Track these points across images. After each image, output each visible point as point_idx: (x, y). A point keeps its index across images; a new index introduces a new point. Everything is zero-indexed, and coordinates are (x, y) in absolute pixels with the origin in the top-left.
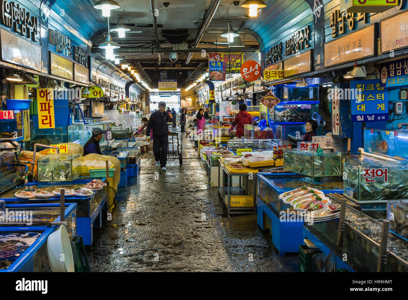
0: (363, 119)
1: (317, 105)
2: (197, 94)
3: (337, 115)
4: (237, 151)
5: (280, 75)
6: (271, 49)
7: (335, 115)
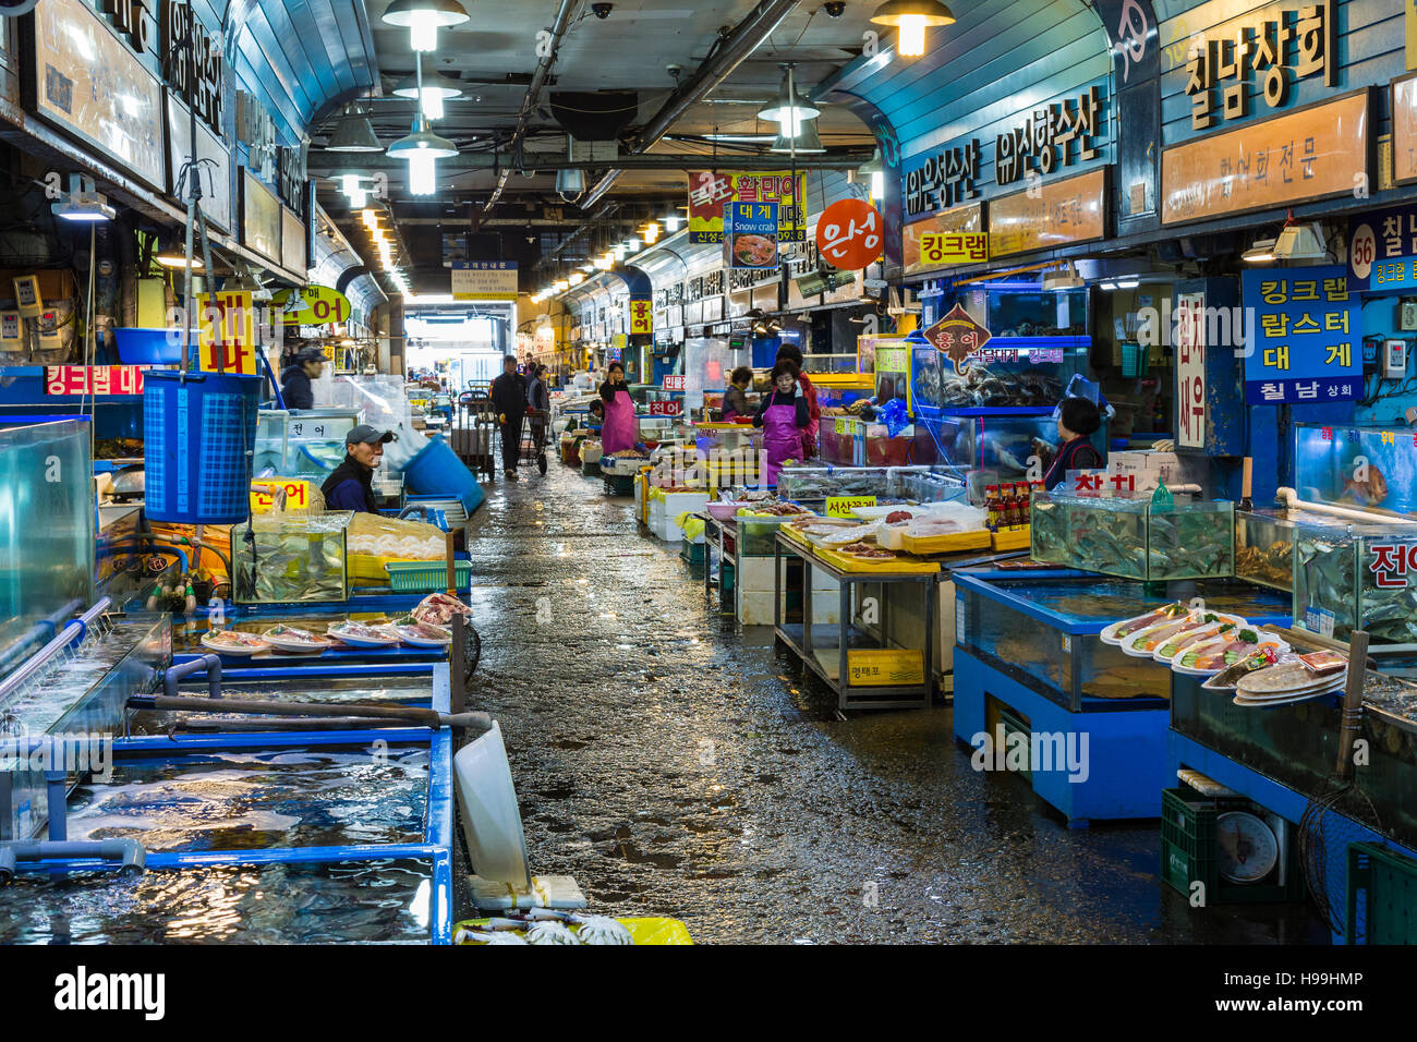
0: (1280, 396)
1: (1081, 350)
2: (575, 314)
3: (1198, 381)
4: (828, 506)
5: (976, 250)
6: (933, 161)
7: (1187, 382)
